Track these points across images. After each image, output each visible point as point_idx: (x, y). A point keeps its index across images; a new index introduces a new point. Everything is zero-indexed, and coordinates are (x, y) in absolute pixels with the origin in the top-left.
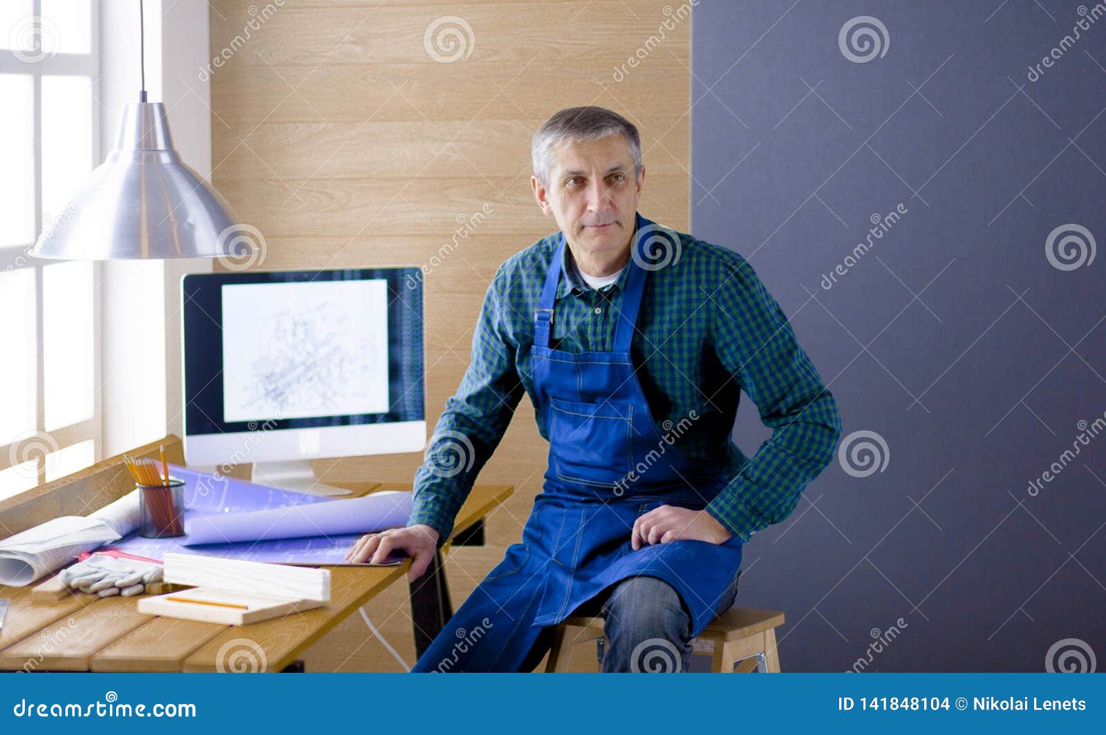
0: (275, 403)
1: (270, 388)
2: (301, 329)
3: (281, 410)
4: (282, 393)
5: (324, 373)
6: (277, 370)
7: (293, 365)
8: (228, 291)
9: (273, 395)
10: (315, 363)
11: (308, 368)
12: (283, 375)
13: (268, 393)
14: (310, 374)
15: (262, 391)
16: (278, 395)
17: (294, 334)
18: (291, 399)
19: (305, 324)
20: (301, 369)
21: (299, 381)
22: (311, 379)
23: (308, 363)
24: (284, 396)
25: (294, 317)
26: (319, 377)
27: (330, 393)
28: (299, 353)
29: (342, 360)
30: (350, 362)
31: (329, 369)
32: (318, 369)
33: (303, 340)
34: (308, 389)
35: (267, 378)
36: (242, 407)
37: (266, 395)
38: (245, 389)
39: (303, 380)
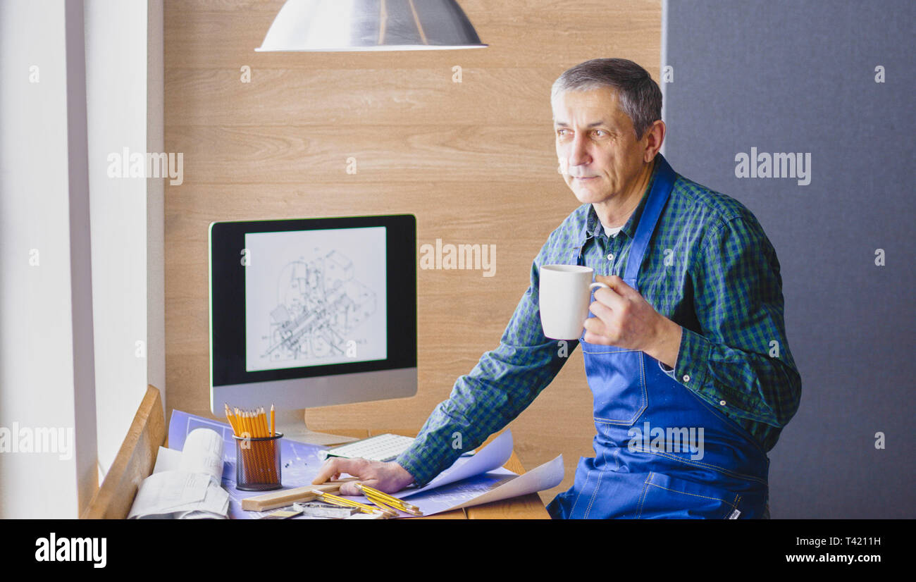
0: (290, 352)
1: (286, 337)
2: (312, 277)
3: (295, 358)
4: (296, 342)
5: (332, 321)
6: (292, 318)
7: (306, 314)
8: (250, 239)
9: (289, 343)
10: (324, 311)
11: (319, 317)
12: (297, 324)
13: (284, 342)
14: (321, 322)
15: (279, 338)
17: (308, 283)
18: (304, 349)
19: (316, 272)
20: (313, 317)
21: (311, 329)
22: (321, 327)
23: (318, 311)
24: (297, 346)
25: (307, 265)
26: (328, 325)
27: (337, 341)
28: (311, 301)
29: (347, 308)
30: (354, 310)
31: (336, 317)
32: (328, 317)
33: (314, 288)
34: (319, 337)
35: (283, 326)
36: (263, 356)
37: (282, 344)
38: (265, 338)
39: (313, 329)
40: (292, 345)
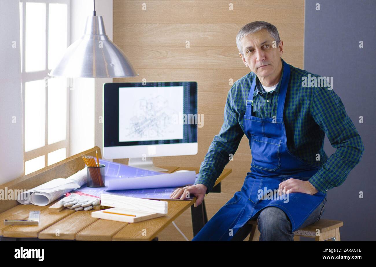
0: (139, 135)
1: (137, 129)
2: (149, 106)
3: (141, 137)
4: (142, 131)
5: (158, 123)
6: (140, 121)
7: (146, 120)
8: (121, 90)
9: (138, 131)
10: (154, 119)
11: (152, 121)
12: (142, 124)
13: (136, 131)
14: (153, 123)
15: (134, 129)
16: (139, 131)
17: (147, 108)
18: (145, 133)
19: (151, 103)
20: (149, 121)
21: (148, 126)
22: (153, 125)
23: (152, 119)
24: (142, 132)
25: (147, 101)
26: (156, 125)
27: (160, 131)
28: (149, 115)
29: (165, 118)
30: (168, 119)
31: (160, 121)
32: (156, 121)
33: (150, 110)
34: (152, 129)
35: (136, 124)
36: (126, 136)
37: (135, 131)
38: (127, 129)
39: (150, 126)
40: (140, 132)
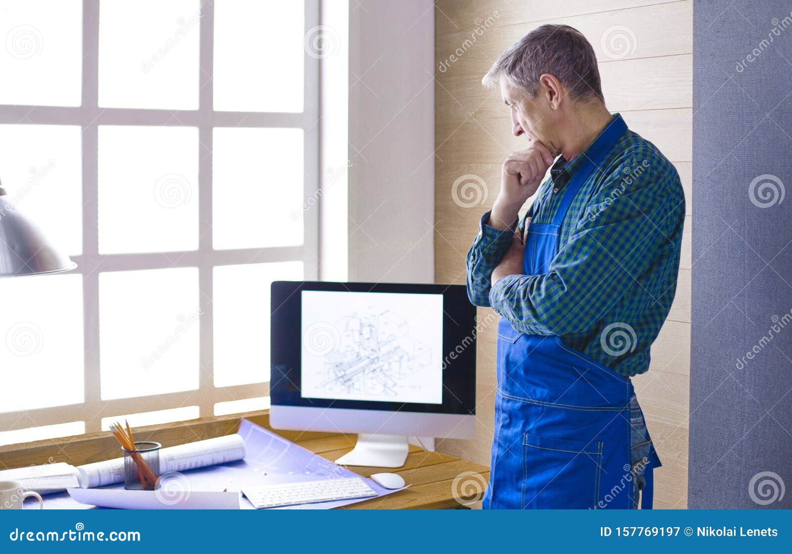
0: (343, 387)
1: (339, 375)
2: (366, 331)
3: (349, 393)
4: (349, 380)
5: (386, 367)
6: (346, 360)
7: (359, 358)
8: (306, 295)
9: (341, 379)
10: (377, 358)
11: (372, 362)
12: (350, 366)
14: (374, 366)
15: (332, 375)
16: (346, 380)
17: (361, 334)
18: (356, 385)
19: (370, 325)
20: (367, 361)
21: (364, 371)
22: (374, 370)
23: (372, 357)
24: (350, 383)
25: (361, 320)
26: (381, 370)
27: (390, 384)
28: (365, 349)
29: (401, 357)
30: (409, 360)
31: (390, 364)
32: (381, 363)
33: (368, 339)
34: (372, 378)
35: (337, 366)
36: (317, 387)
37: (336, 380)
38: (319, 373)
39: (367, 371)
40: (346, 382)
